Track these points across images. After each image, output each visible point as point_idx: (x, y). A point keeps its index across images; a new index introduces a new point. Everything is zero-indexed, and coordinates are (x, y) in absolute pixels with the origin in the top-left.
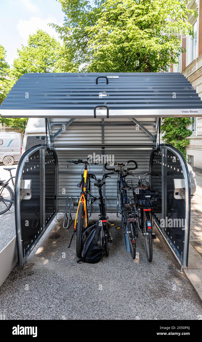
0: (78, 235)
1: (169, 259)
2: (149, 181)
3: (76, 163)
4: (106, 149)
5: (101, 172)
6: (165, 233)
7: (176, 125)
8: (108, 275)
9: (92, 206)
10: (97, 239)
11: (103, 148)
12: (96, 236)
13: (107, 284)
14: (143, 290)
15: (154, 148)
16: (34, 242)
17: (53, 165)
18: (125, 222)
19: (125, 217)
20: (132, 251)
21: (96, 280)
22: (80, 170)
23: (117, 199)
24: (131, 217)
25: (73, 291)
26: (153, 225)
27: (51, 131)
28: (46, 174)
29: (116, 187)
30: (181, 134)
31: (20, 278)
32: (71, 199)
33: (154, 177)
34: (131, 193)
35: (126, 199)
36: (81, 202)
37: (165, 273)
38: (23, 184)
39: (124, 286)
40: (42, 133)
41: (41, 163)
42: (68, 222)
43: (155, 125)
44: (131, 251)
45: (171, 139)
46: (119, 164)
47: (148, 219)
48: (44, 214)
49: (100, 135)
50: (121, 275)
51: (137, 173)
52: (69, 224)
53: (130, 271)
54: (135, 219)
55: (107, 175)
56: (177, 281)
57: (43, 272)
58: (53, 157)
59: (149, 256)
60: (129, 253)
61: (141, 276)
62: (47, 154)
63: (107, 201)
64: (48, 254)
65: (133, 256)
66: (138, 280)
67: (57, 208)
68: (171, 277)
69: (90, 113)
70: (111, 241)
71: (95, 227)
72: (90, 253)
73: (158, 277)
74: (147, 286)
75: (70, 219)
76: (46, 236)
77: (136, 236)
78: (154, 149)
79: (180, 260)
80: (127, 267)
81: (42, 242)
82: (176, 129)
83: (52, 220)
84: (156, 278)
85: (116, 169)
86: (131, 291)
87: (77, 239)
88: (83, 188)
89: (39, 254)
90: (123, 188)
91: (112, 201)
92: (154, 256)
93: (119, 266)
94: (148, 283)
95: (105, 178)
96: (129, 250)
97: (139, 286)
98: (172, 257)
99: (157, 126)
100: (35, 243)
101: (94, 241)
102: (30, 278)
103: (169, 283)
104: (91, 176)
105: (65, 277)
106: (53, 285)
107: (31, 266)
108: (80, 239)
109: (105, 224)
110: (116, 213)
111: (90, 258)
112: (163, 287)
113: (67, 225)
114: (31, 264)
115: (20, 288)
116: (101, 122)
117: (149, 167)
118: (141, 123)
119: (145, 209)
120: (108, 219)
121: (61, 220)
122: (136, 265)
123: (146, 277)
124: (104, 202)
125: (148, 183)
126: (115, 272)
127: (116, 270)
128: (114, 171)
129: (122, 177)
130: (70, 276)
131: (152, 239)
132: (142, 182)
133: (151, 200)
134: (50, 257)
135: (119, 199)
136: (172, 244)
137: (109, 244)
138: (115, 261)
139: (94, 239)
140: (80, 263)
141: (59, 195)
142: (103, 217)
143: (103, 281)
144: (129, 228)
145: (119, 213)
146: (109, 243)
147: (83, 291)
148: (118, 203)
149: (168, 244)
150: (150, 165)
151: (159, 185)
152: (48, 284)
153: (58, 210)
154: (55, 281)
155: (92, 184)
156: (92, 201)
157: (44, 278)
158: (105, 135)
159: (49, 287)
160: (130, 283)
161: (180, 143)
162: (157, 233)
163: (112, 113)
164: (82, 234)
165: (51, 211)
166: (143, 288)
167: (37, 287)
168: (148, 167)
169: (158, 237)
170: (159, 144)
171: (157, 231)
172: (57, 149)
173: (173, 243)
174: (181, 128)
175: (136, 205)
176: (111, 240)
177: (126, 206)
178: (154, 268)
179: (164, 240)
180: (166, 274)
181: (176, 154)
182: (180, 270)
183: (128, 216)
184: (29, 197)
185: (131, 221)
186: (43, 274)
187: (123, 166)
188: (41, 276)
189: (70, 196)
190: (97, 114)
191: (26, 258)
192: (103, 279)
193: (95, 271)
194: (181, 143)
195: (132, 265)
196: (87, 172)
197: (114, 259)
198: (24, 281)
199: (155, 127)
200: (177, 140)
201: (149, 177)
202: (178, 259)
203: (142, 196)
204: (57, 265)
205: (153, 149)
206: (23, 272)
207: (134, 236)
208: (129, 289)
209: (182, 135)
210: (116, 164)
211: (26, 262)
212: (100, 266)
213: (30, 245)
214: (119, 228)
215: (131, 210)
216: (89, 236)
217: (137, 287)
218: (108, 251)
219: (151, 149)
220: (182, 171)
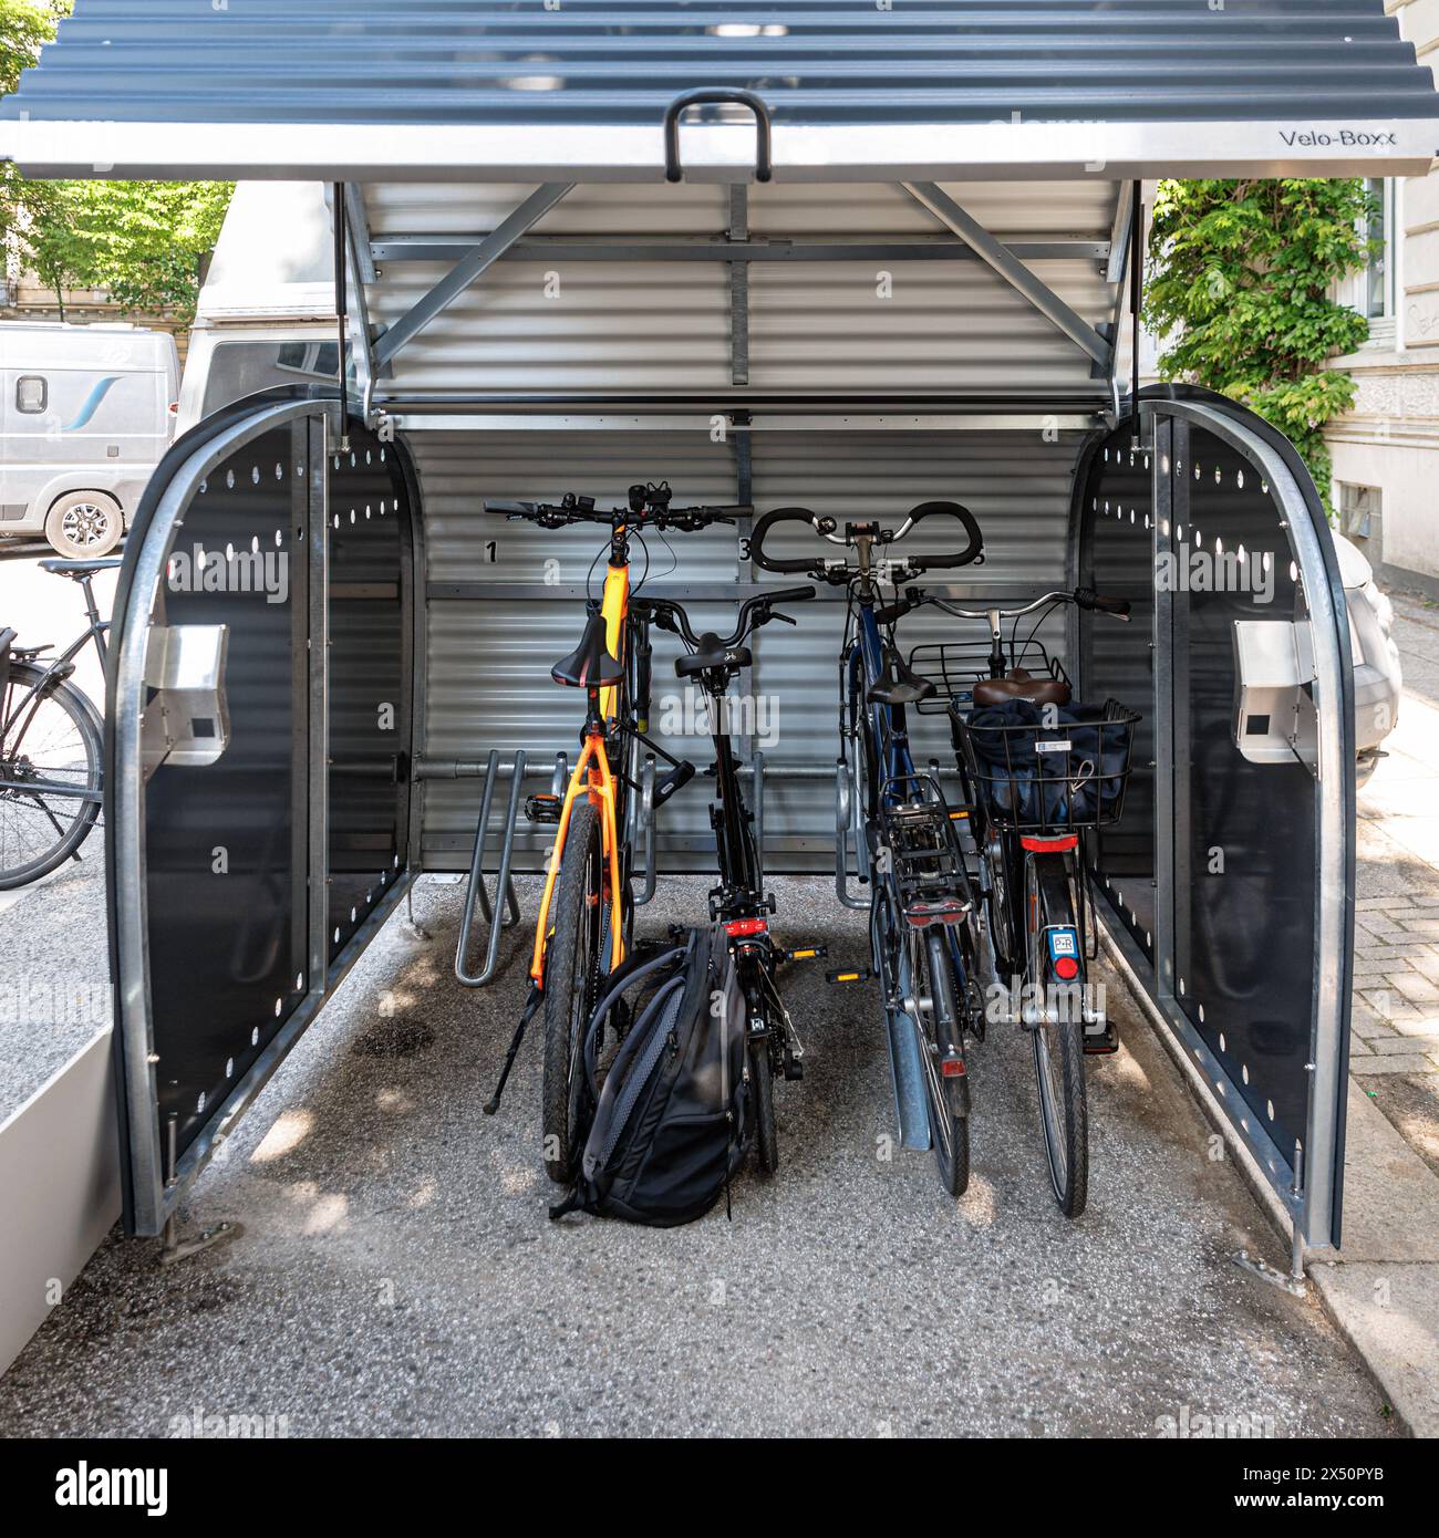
0: (557, 1019)
1: (1206, 1199)
2: (1068, 647)
3: (549, 518)
4: (759, 424)
5: (725, 587)
6: (1181, 1012)
7: (1258, 278)
8: (767, 1309)
9: (661, 827)
10: (693, 1048)
11: (740, 417)
12: (684, 1029)
13: (763, 1368)
14: (1021, 1411)
15: (1101, 419)
16: (241, 1073)
17: (391, 538)
18: (892, 930)
19: (895, 894)
20: (940, 1136)
21: (683, 1344)
22: (580, 574)
23: (840, 777)
24: (932, 894)
25: (515, 1420)
26: (1090, 953)
27: (376, 299)
28: (332, 600)
29: (832, 696)
30: (1289, 336)
31: (140, 1329)
32: (516, 781)
33: (1098, 621)
34: (940, 734)
35: (901, 768)
36: (584, 788)
37: (1178, 1291)
38: (163, 656)
39: (885, 1384)
40: (314, 320)
41: (298, 520)
42: (487, 940)
43: (1102, 255)
44: (936, 1143)
45: (1223, 370)
46: (851, 531)
47: (1054, 908)
48: (321, 879)
49: (720, 325)
50: (860, 1306)
51: (979, 596)
52: (498, 953)
53: (926, 1276)
54: (966, 908)
55: (769, 603)
56: (1262, 1349)
57: (305, 1284)
58: (387, 484)
59: (1063, 1174)
60: (921, 1153)
61: (1009, 1311)
62: (345, 457)
63: (768, 791)
64: (341, 1162)
65: (949, 1170)
66: (986, 1344)
67: (415, 844)
68: (1221, 1318)
69: (641, 145)
70: (792, 1070)
71: (676, 966)
72: (646, 1149)
73: (1127, 1324)
74: (1046, 1383)
75: (502, 919)
76: (330, 1035)
77: (972, 1029)
78: (1099, 427)
79: (1285, 1202)
80: (907, 1254)
81: (301, 1078)
82: (1258, 305)
83: (377, 925)
84: (1113, 1330)
85: (828, 564)
86: (930, 1417)
87: (548, 1052)
88: (593, 689)
89: (282, 1161)
90: (875, 687)
91: (803, 791)
92: (1097, 1173)
93: (846, 1246)
94: (1059, 1366)
95: (755, 625)
96: (921, 1132)
97: (994, 1387)
98: (1228, 1184)
99: (1120, 263)
100: (250, 1080)
101: (670, 1067)
102: (208, 1326)
103: (1205, 1360)
104: (653, 613)
105: (462, 1323)
106: (375, 1377)
107: (216, 1246)
108: (575, 1051)
109: (751, 945)
110: (833, 880)
111: (641, 1184)
112: (1168, 1392)
113: (482, 956)
114: (220, 1229)
115: (135, 1400)
116: (723, 234)
117: (1062, 555)
118: (1003, 241)
119: (1037, 837)
120: (773, 911)
121: (443, 924)
122: (970, 1239)
123: (1042, 1323)
124: (752, 796)
125: (1059, 667)
126: (822, 1285)
127: (829, 1271)
128: (815, 574)
129: (876, 615)
130: (497, 1310)
131: (1090, 1060)
132: (1012, 656)
133: (1074, 769)
134: (358, 1179)
135: (851, 780)
136: (1226, 1088)
137: (781, 1092)
138: (823, 1206)
139: (671, 1047)
140: (571, 1224)
141: (429, 750)
142: (742, 899)
143: (733, 1348)
144: (922, 967)
145: (855, 874)
146: (780, 1082)
147: (589, 1419)
148: (844, 802)
149: (1203, 1088)
150: (1070, 537)
151: (1132, 678)
152: (339, 1367)
153: (421, 858)
154: (385, 1351)
155: (663, 671)
156: (664, 791)
157: (307, 1324)
158: (755, 325)
159: (345, 1394)
160: (929, 1365)
161: (1284, 402)
162: (1125, 1019)
163: (796, 146)
164: (586, 1016)
165: (374, 867)
166: (1020, 1400)
167: (254, 1389)
168: (1058, 550)
169: (1128, 1046)
170: (1130, 391)
171: (1127, 1000)
172: (414, 422)
173: (1235, 1078)
174: (1294, 293)
175: (970, 818)
176: (795, 1063)
177: (899, 816)
178: (1098, 1258)
179: (1175, 1063)
180: (1187, 1303)
181: (1248, 449)
182: (1287, 1273)
183: (912, 886)
184: (209, 751)
185: (935, 920)
186: (302, 1296)
187: (878, 544)
188: (291, 1316)
189: (507, 758)
190: (687, 158)
191: (182, 1184)
192: (731, 1335)
193: (679, 1276)
194: (1295, 400)
195: (939, 1241)
196: (628, 585)
197: (815, 1198)
198: (167, 1346)
199: (1106, 269)
200: (1267, 378)
201: (1068, 623)
202: (1271, 1195)
203: (1012, 747)
204: (407, 1238)
205: (1090, 421)
206: (157, 1284)
207: (954, 1029)
208: (922, 1406)
209: (1300, 344)
210: (831, 530)
211: (183, 1215)
212: (711, 1247)
213: (211, 1098)
214: (855, 976)
215: (932, 846)
216: (633, 1033)
217: (974, 1389)
218: (774, 1139)
219: (1077, 422)
220: (1293, 566)
